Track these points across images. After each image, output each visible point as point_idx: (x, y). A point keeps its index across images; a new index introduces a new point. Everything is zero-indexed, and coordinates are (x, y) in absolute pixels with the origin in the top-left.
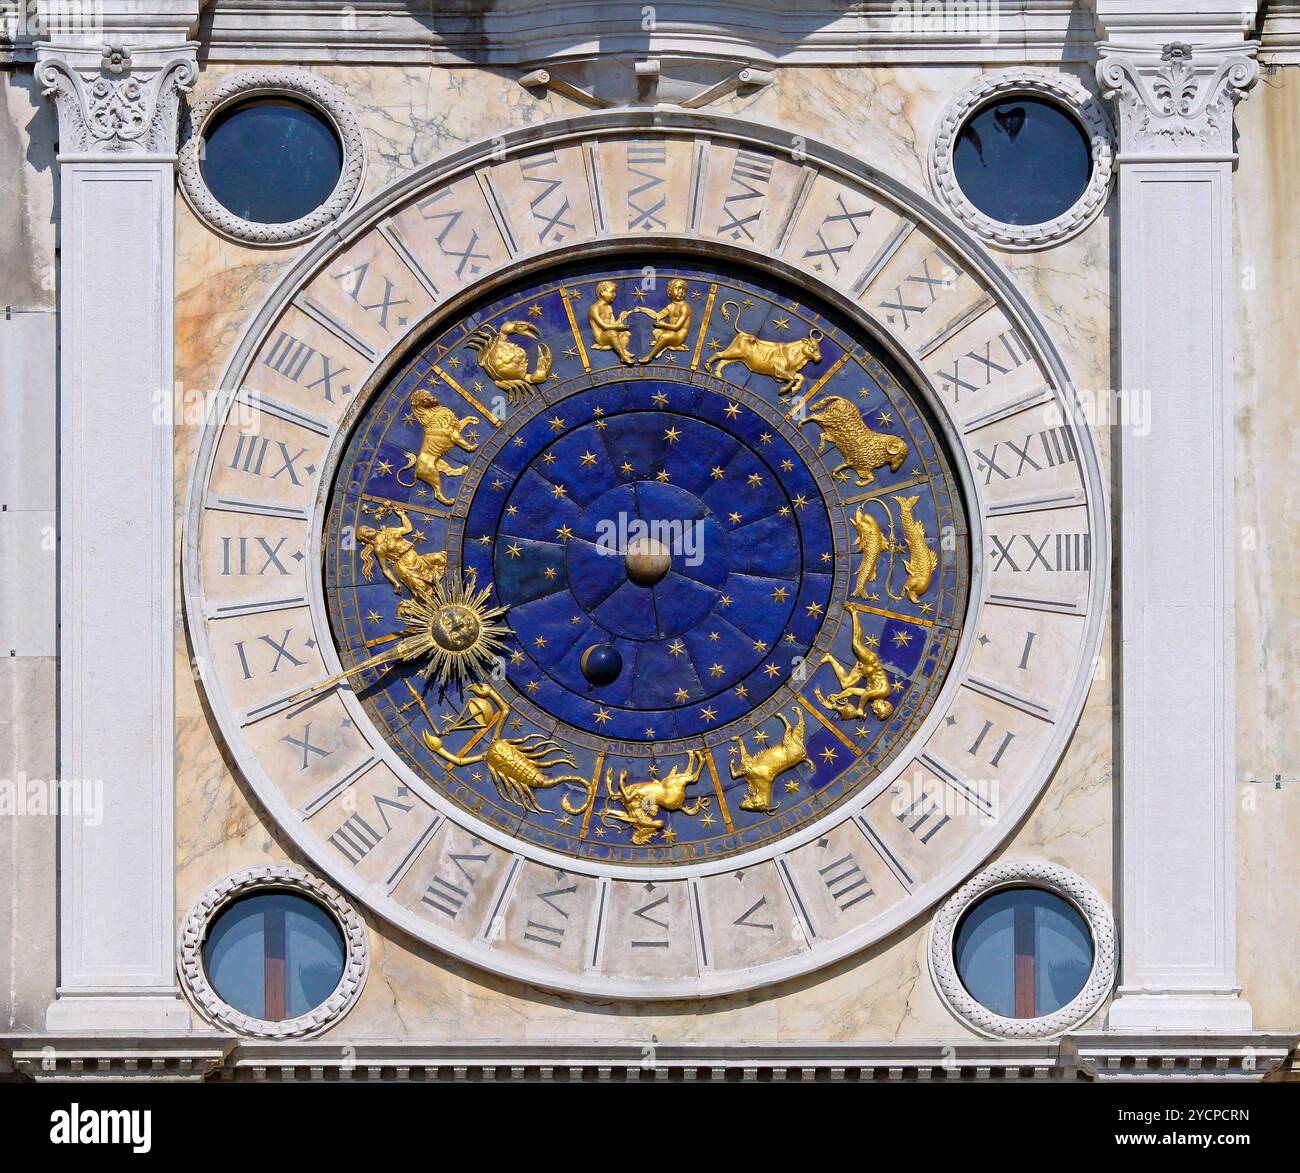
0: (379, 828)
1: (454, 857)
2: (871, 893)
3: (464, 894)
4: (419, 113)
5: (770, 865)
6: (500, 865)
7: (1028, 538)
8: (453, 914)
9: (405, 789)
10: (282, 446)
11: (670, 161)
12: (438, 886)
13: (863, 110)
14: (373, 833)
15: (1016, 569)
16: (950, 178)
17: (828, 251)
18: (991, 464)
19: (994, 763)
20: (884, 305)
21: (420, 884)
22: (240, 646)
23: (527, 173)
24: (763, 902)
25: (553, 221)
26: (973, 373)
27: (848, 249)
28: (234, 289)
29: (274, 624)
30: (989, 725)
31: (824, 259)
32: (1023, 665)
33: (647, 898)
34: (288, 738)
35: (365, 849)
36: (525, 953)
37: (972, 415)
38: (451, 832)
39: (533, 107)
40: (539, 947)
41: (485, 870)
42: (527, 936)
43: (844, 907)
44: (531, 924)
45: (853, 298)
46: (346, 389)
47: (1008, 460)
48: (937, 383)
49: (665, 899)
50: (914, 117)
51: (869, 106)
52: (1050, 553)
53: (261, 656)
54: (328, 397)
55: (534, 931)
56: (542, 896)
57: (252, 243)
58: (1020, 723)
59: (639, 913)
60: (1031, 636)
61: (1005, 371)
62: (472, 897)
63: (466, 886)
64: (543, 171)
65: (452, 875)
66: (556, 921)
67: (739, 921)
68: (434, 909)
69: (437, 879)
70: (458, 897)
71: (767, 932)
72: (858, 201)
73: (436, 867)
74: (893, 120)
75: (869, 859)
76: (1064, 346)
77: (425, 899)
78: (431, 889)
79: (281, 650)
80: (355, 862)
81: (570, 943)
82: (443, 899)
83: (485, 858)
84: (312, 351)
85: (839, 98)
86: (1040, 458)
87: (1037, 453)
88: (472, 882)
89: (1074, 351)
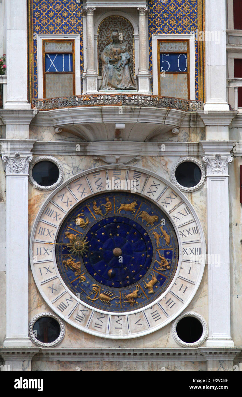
0: (67, 305)
1: (81, 311)
2: (161, 318)
3: (83, 318)
4: (74, 165)
5: (141, 313)
6: (90, 313)
7: (190, 248)
8: (81, 322)
9: (72, 297)
10: (48, 230)
11: (121, 174)
12: (78, 316)
13: (158, 165)
14: (66, 306)
15: (188, 254)
16: (175, 178)
17: (152, 192)
18: (183, 234)
19: (184, 292)
20: (162, 203)
21: (75, 316)
22: (40, 269)
23: (94, 176)
24: (140, 320)
25: (99, 186)
26: (179, 216)
27: (155, 192)
28: (39, 199)
29: (47, 265)
30: (183, 285)
31: (151, 194)
32: (189, 273)
33: (118, 319)
34: (49, 287)
35: (64, 309)
36: (95, 330)
37: (179, 224)
38: (80, 306)
39: (95, 164)
40: (97, 329)
41: (87, 313)
42: (95, 326)
43: (155, 321)
44: (96, 324)
45: (156, 201)
46: (60, 219)
47: (186, 233)
48: (172, 218)
49: (121, 319)
50: (168, 166)
51: (159, 164)
52: (194, 251)
53: (44, 271)
54: (57, 220)
55: (96, 325)
56: (98, 318)
57: (42, 190)
58: (188, 285)
59: (116, 322)
60: (191, 268)
61: (185, 216)
62: (84, 319)
63: (83, 316)
64: (98, 176)
65: (80, 314)
66: (100, 323)
67: (136, 324)
68: (77, 321)
69: (78, 315)
70: (82, 319)
71: (141, 326)
72: (157, 182)
73: (78, 313)
74: (164, 167)
75: (160, 311)
76: (196, 211)
77: (76, 319)
78: (77, 317)
79: (48, 270)
80: (62, 312)
81: (103, 328)
82: (80, 319)
83: (87, 311)
84: (53, 211)
85: (153, 162)
86: (192, 233)
87: (191, 232)
88: (85, 316)
89: (198, 212)
